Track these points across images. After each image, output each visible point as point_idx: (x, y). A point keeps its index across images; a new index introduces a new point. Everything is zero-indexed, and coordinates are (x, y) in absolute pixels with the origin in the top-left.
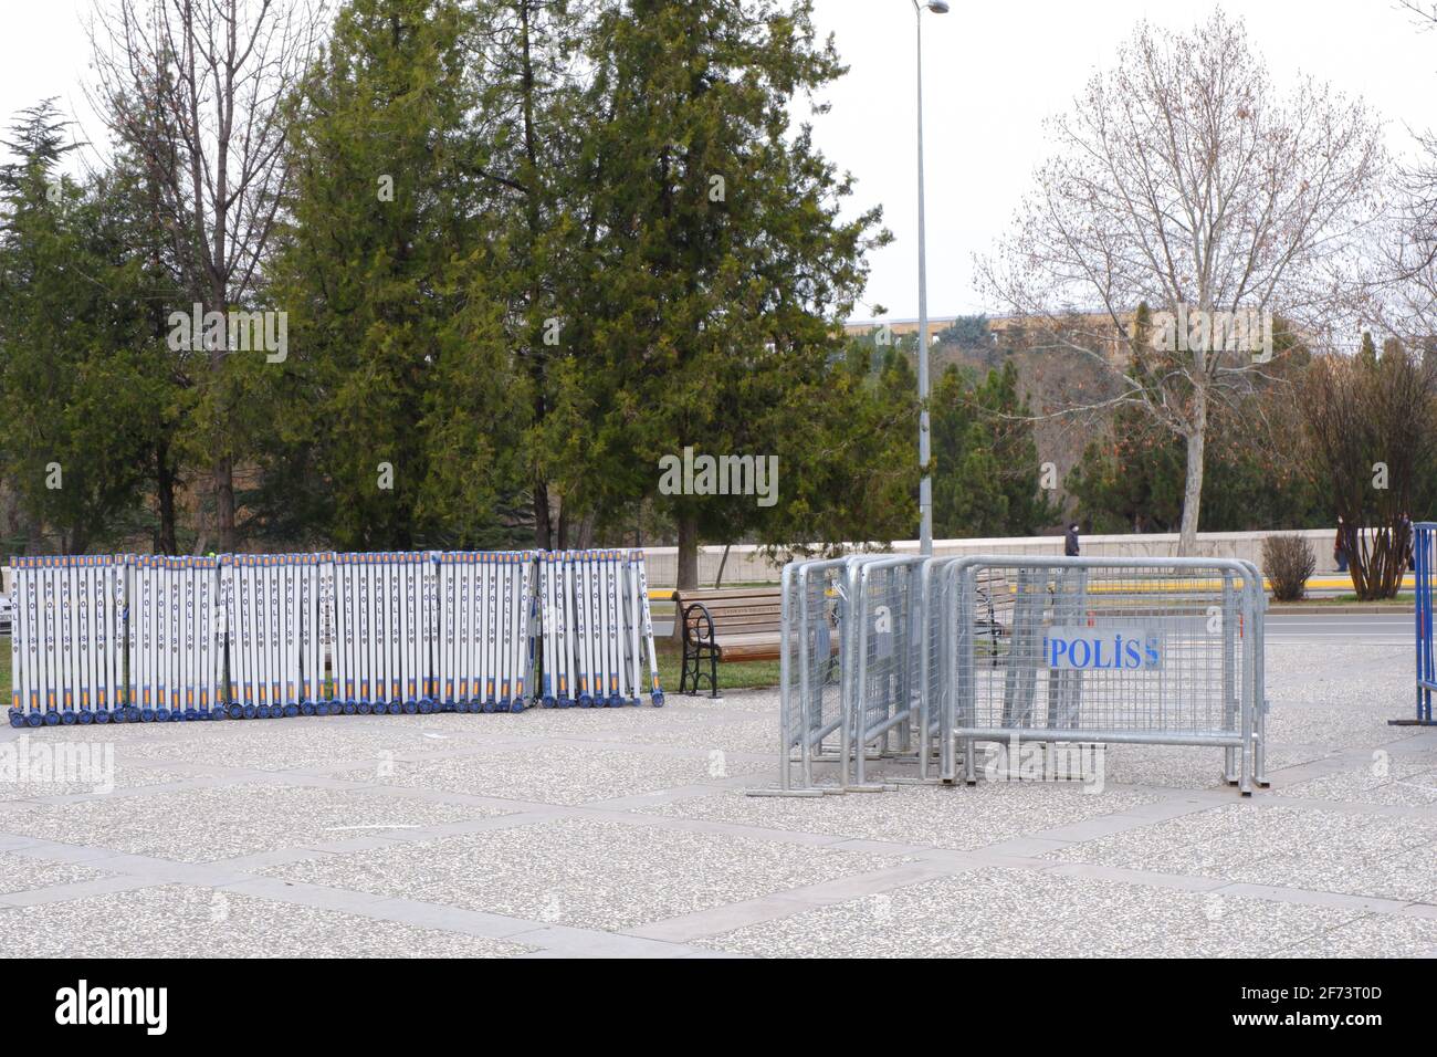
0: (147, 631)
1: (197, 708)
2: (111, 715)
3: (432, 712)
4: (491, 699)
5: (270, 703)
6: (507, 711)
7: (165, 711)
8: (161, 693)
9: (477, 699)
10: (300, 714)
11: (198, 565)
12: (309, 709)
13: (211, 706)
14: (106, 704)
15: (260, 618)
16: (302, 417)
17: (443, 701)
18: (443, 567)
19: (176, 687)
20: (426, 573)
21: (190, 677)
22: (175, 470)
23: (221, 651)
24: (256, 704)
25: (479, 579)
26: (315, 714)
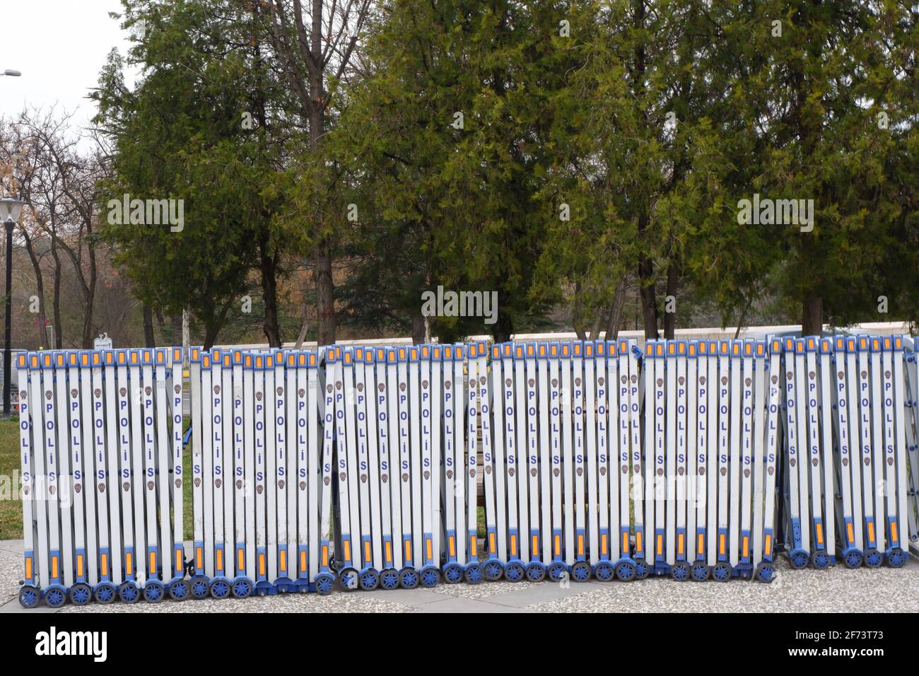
0: (218, 462)
1: (293, 576)
2: (167, 587)
3: (635, 579)
4: (723, 560)
5: (398, 566)
6: (747, 579)
7: (246, 582)
8: (241, 554)
9: (702, 561)
10: (443, 580)
11: (291, 363)
12: (454, 574)
13: (314, 573)
14: (160, 569)
15: (383, 440)
16: (405, 194)
17: (650, 560)
18: (649, 364)
19: (261, 544)
20: (623, 372)
21: (282, 531)
22: (277, 259)
23: (327, 490)
24: (378, 566)
25: (704, 380)
26: (463, 580)
